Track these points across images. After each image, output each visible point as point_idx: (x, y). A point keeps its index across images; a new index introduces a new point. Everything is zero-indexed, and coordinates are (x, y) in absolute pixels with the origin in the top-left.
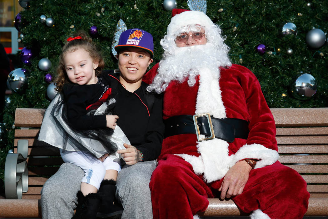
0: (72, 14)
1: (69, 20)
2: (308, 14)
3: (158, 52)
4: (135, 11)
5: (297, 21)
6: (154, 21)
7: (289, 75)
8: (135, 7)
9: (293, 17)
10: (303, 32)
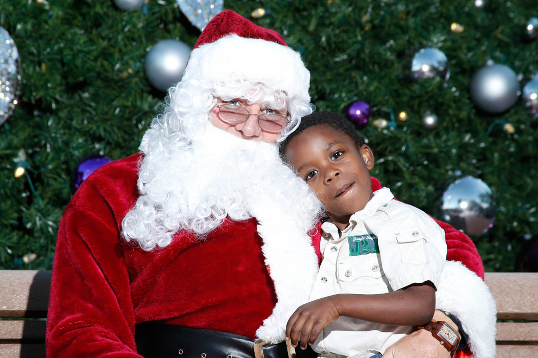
2: (477, 27)
4: (40, 9)
5: (449, 44)
6: (88, 36)
7: (428, 180)
9: (439, 35)
10: (463, 72)
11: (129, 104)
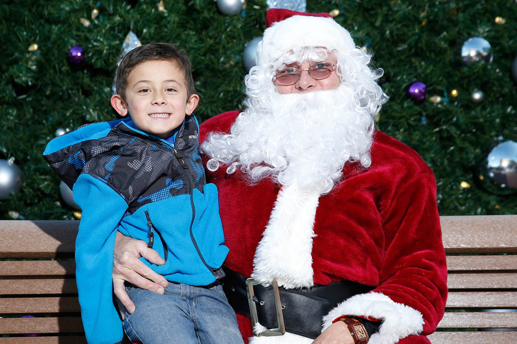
0: (33, 21)
1: (27, 35)
3: (205, 98)
4: (161, 16)
5: (493, 33)
6: (198, 36)
7: (476, 144)
8: (161, 8)
9: (484, 27)
10: (506, 56)
11: (231, 89)
